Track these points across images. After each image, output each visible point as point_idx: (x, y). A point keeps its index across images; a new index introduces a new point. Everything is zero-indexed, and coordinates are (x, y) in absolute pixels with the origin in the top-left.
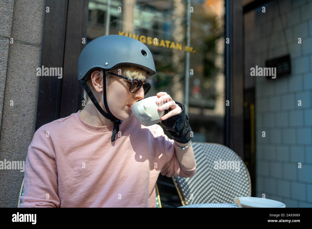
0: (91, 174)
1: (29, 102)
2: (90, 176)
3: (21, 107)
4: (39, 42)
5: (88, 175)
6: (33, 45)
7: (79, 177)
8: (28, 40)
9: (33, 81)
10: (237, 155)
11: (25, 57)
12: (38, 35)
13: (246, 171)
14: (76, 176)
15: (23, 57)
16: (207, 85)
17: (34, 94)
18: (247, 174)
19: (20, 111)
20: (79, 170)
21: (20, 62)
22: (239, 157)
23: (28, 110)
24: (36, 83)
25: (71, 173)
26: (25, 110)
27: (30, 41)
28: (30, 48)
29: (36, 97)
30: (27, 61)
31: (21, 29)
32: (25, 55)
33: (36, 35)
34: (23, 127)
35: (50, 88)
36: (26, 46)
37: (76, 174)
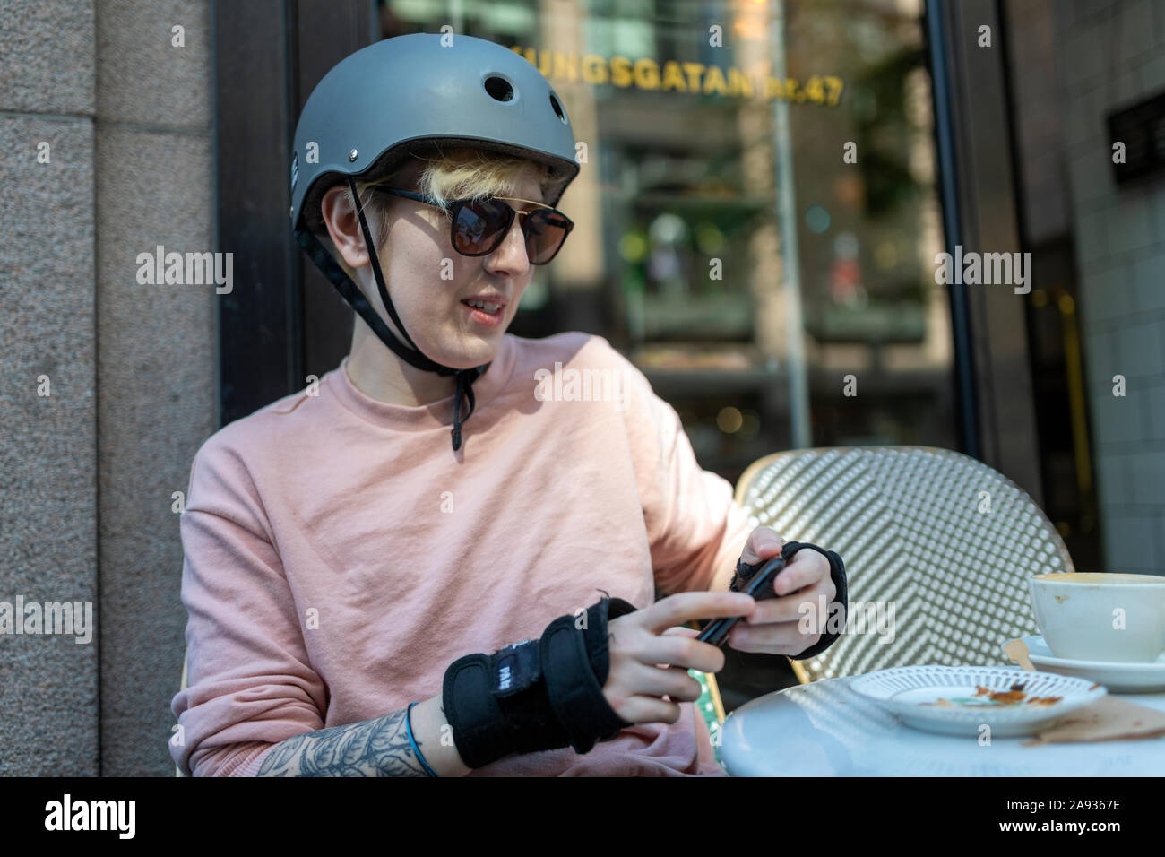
0: (411, 588)
1: (188, 346)
2: (408, 596)
3: (160, 368)
4: (201, 118)
5: (402, 591)
6: (180, 132)
7: (366, 601)
8: (159, 116)
10: (1011, 486)
11: (158, 181)
12: (195, 93)
13: (1053, 543)
14: (356, 598)
15: (148, 181)
16: (889, 253)
17: (204, 314)
18: (1060, 557)
19: (159, 384)
20: (365, 575)
21: (140, 202)
22: (1021, 492)
23: (187, 378)
25: (336, 592)
26: (179, 379)
27: (168, 118)
29: (211, 328)
30: (165, 196)
31: (131, 79)
32: (154, 175)
33: (189, 95)
34: (174, 441)
35: (259, 286)
36: (156, 138)
37: (354, 594)
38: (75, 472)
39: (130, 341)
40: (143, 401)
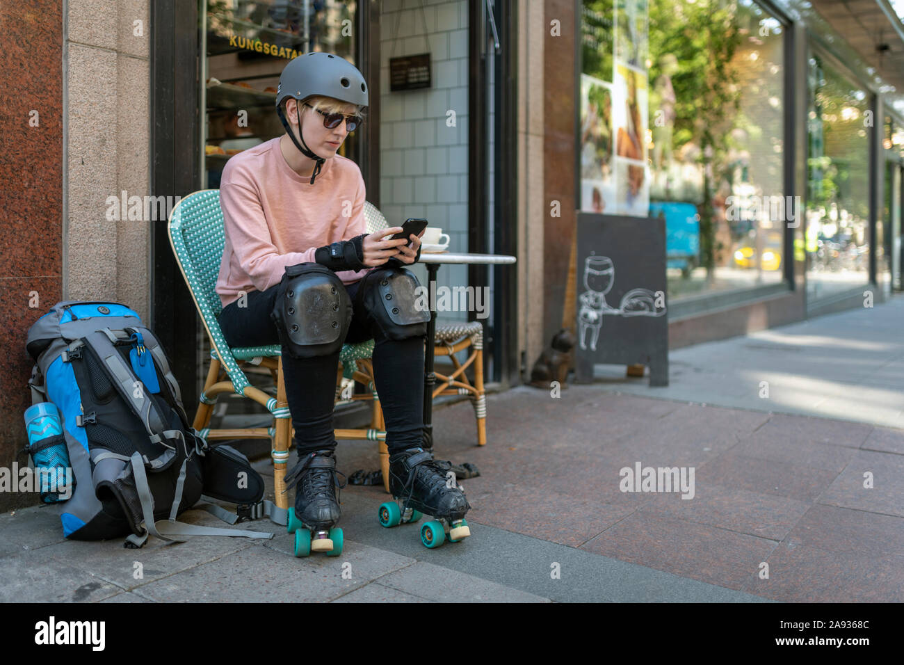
1: (142, 138)
3: (133, 144)
4: (147, 54)
8: (133, 52)
9: (144, 109)
11: (132, 76)
15: (130, 76)
19: (132, 150)
23: (141, 149)
24: (146, 112)
26: (138, 149)
27: (136, 53)
28: (137, 63)
29: (148, 132)
30: (135, 82)
32: (131, 73)
34: (137, 171)
35: (166, 119)
36: (132, 59)
38: (111, 179)
39: (124, 134)
40: (128, 156)
